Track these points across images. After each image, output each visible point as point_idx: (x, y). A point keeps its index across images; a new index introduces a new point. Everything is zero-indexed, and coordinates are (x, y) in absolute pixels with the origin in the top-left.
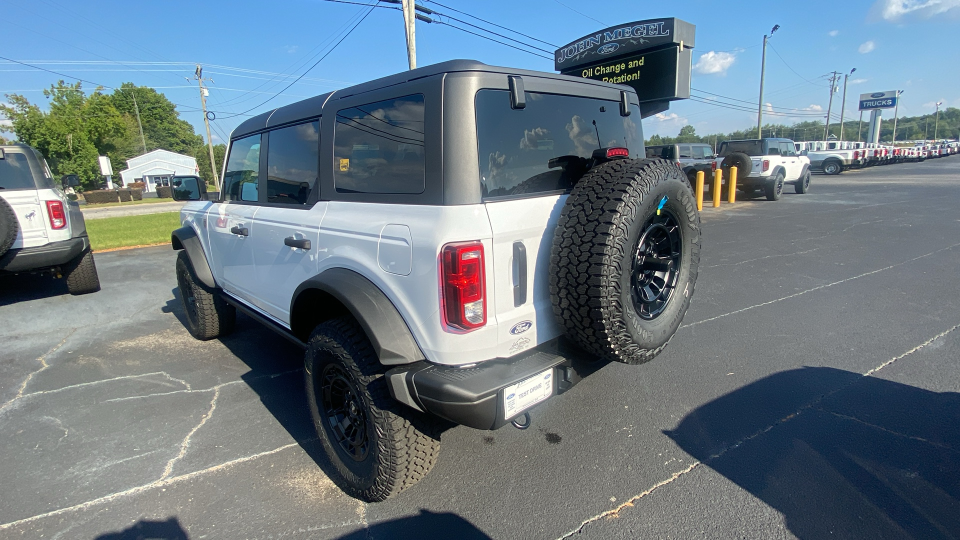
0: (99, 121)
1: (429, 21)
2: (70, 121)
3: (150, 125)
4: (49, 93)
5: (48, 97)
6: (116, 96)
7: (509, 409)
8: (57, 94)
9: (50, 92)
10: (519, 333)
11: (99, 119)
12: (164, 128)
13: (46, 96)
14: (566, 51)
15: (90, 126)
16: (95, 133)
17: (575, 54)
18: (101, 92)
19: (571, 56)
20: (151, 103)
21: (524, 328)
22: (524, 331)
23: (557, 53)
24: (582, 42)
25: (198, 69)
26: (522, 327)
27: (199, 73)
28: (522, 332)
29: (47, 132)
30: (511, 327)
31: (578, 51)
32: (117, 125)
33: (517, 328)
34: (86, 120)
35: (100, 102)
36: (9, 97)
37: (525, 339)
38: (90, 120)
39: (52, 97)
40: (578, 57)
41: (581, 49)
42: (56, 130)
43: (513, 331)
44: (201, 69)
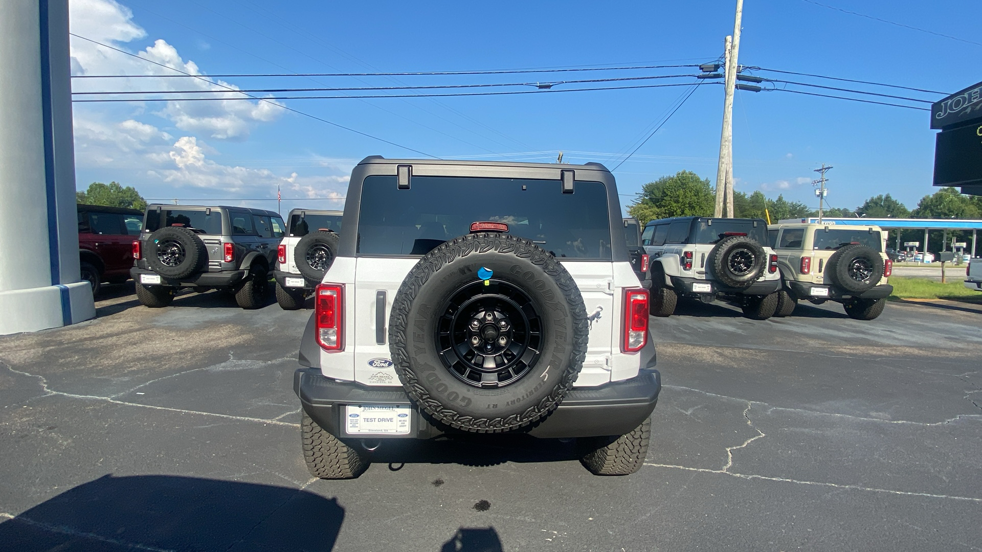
1: (757, 90)
7: (351, 425)
10: (376, 366)
14: (949, 103)
17: (964, 106)
19: (957, 109)
21: (382, 364)
22: (383, 367)
23: (936, 107)
24: (976, 90)
26: (381, 363)
28: (380, 367)
30: (370, 359)
31: (970, 101)
33: (375, 362)
37: (385, 375)
40: (969, 110)
41: (974, 99)
43: (371, 363)
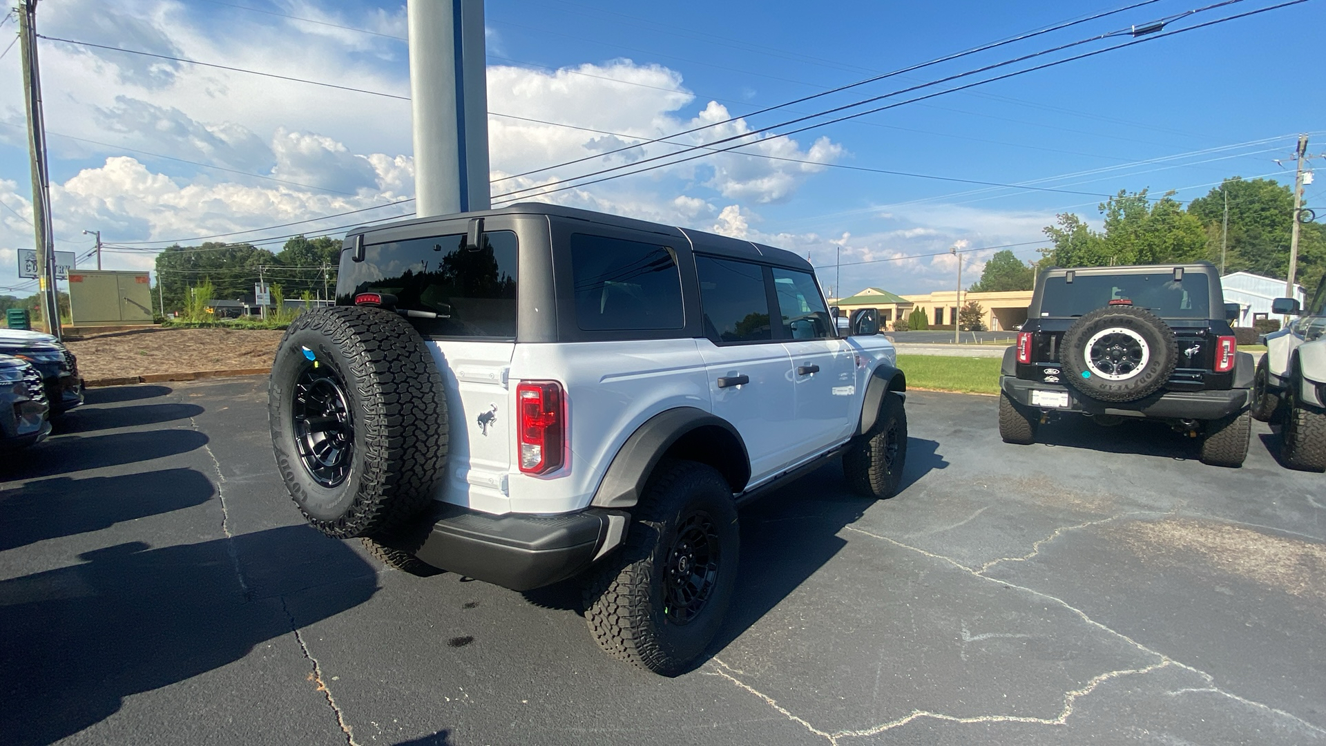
0: (1156, 237)
2: (1119, 239)
3: (1248, 236)
4: (1105, 208)
5: (1101, 213)
6: (1209, 199)
8: (1113, 207)
9: (1106, 206)
11: (1157, 234)
12: (1272, 238)
13: (1100, 211)
15: (1143, 243)
16: (1146, 253)
18: (1170, 197)
20: (1263, 203)
25: (1299, 143)
27: (1302, 149)
29: (1086, 255)
32: (1179, 240)
34: (1139, 236)
35: (1165, 211)
36: (1060, 217)
38: (1145, 236)
39: (1106, 212)
42: (1097, 252)
44: (1306, 142)
